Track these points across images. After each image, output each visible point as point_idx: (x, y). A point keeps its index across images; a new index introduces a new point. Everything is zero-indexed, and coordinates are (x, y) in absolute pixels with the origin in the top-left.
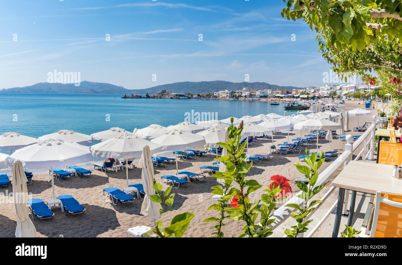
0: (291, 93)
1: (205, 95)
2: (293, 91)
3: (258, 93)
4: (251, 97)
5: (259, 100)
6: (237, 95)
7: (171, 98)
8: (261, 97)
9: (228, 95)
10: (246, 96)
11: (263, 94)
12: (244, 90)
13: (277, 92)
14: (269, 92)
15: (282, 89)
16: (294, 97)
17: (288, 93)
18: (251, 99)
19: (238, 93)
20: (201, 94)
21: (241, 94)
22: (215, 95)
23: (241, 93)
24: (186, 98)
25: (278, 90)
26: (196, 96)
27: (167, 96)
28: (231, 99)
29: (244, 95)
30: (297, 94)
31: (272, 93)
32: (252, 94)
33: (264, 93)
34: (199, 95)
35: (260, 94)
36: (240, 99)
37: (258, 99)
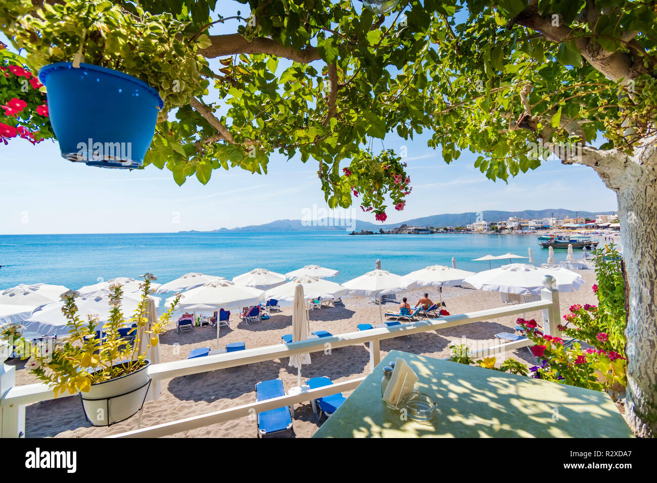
0: (594, 221)
1: (454, 228)
2: (598, 218)
3: (532, 223)
4: (521, 229)
5: (534, 232)
6: (499, 227)
7: (409, 233)
8: (538, 229)
9: (486, 227)
10: (512, 228)
11: (540, 225)
12: (510, 221)
13: (566, 220)
14: (551, 221)
15: (575, 215)
16: (598, 227)
17: (587, 221)
18: (520, 231)
19: (500, 224)
20: (448, 228)
21: (505, 226)
22: (468, 228)
23: (505, 224)
24: (427, 232)
25: (569, 218)
26: (442, 230)
27: (405, 231)
28: (490, 233)
29: (509, 226)
30: (607, 222)
31: (557, 222)
32: (522, 225)
33: (542, 223)
34: (446, 229)
35: (536, 225)
36: (504, 232)
37: (531, 231)
